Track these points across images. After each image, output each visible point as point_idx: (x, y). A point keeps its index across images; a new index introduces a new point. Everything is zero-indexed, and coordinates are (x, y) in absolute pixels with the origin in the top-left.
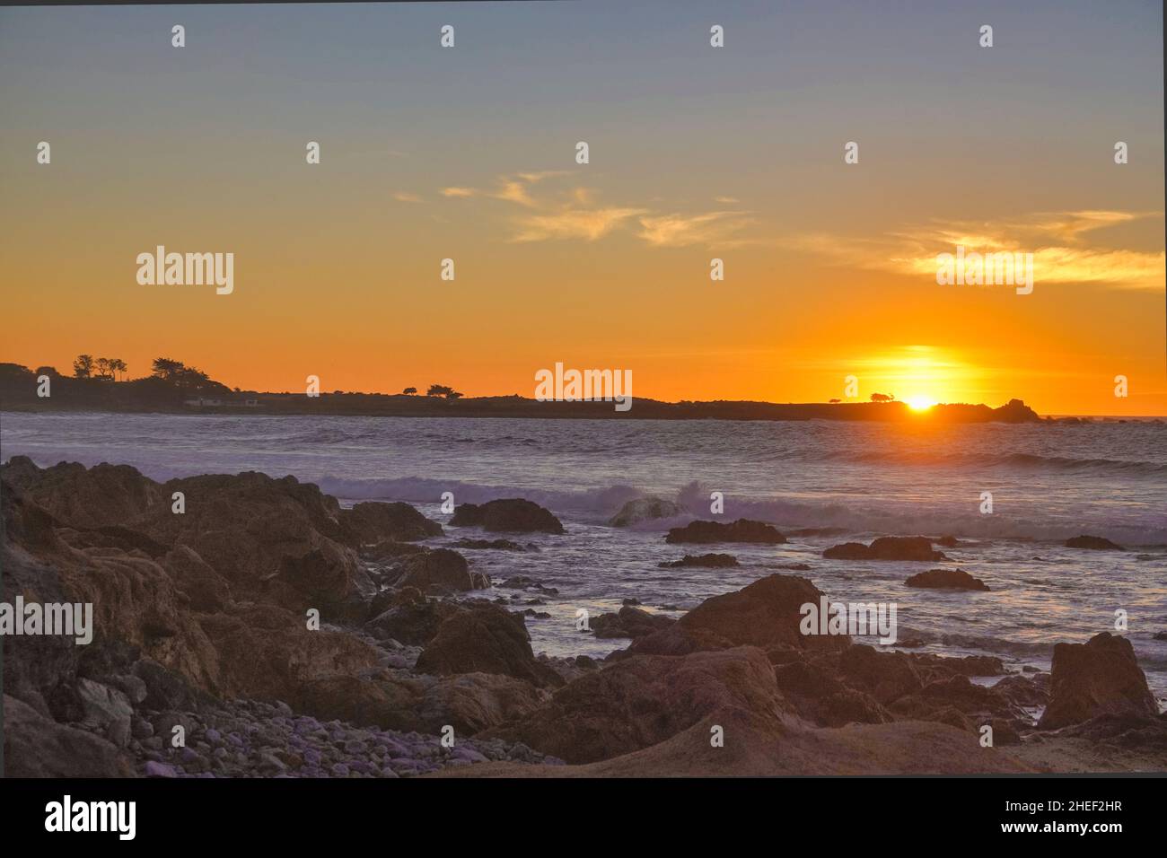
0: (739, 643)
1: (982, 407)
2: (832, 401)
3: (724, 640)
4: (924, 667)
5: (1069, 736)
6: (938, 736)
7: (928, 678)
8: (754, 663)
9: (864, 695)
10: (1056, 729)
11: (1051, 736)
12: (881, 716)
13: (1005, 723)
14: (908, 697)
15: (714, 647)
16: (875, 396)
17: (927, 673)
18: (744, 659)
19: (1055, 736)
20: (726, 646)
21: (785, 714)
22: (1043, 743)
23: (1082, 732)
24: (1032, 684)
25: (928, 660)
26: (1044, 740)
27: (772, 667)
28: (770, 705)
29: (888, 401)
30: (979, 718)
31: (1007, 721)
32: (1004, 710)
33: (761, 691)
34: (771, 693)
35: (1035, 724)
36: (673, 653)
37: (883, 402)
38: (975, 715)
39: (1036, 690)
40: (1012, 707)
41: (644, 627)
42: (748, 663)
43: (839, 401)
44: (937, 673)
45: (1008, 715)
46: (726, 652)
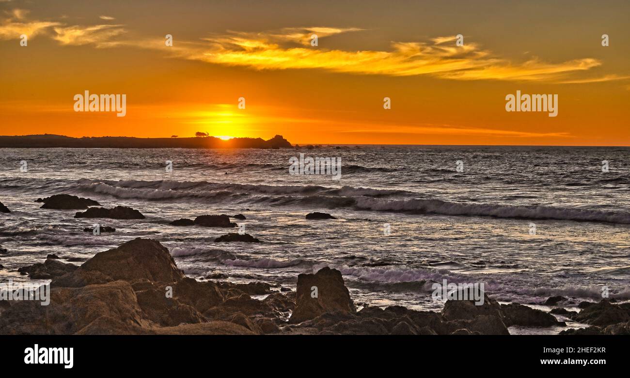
0: (116, 279)
1: (259, 140)
2: (173, 136)
3: (108, 277)
4: (224, 290)
5: (306, 327)
6: (227, 330)
7: (226, 296)
8: (124, 291)
9: (190, 307)
10: (299, 323)
11: (296, 327)
12: (200, 319)
13: (271, 321)
14: (215, 308)
15: (101, 281)
16: (198, 134)
17: (226, 293)
18: (117, 288)
19: (298, 327)
20: (108, 281)
21: (142, 320)
22: (292, 331)
23: (313, 324)
24: (286, 297)
25: (226, 285)
26: (292, 329)
27: (134, 292)
28: (133, 315)
29: (205, 136)
30: (256, 318)
31: (272, 319)
32: (270, 313)
33: (128, 306)
34: (134, 308)
35: (287, 320)
36: (77, 286)
37: (202, 137)
38: (253, 316)
39: (288, 301)
40: (274, 311)
41: (60, 271)
42: (120, 290)
43: (177, 136)
44: (231, 292)
45: (272, 315)
46: (108, 285)
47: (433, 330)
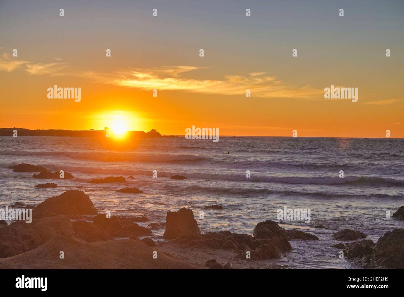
0: (58, 214)
1: (142, 132)
2: (91, 130)
3: (53, 213)
5: (172, 243)
9: (103, 231)
12: (108, 238)
16: (106, 128)
17: (124, 223)
18: (61, 219)
23: (176, 242)
25: (124, 218)
28: (70, 235)
33: (67, 230)
34: (71, 231)
42: (63, 221)
44: (127, 223)
46: (54, 217)
47: (247, 245)
